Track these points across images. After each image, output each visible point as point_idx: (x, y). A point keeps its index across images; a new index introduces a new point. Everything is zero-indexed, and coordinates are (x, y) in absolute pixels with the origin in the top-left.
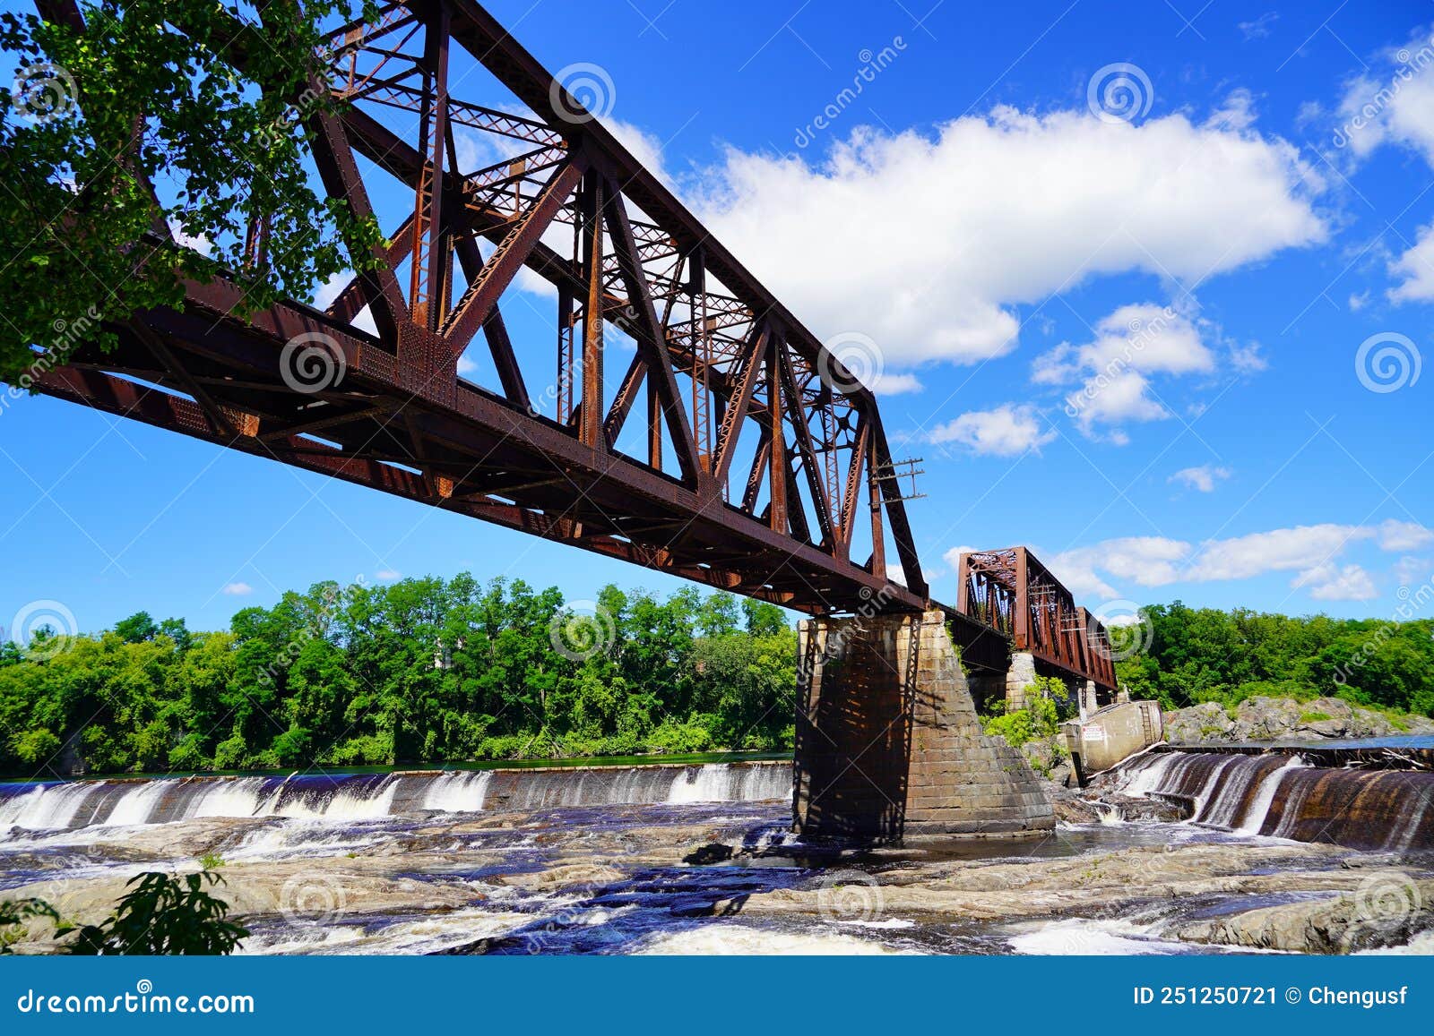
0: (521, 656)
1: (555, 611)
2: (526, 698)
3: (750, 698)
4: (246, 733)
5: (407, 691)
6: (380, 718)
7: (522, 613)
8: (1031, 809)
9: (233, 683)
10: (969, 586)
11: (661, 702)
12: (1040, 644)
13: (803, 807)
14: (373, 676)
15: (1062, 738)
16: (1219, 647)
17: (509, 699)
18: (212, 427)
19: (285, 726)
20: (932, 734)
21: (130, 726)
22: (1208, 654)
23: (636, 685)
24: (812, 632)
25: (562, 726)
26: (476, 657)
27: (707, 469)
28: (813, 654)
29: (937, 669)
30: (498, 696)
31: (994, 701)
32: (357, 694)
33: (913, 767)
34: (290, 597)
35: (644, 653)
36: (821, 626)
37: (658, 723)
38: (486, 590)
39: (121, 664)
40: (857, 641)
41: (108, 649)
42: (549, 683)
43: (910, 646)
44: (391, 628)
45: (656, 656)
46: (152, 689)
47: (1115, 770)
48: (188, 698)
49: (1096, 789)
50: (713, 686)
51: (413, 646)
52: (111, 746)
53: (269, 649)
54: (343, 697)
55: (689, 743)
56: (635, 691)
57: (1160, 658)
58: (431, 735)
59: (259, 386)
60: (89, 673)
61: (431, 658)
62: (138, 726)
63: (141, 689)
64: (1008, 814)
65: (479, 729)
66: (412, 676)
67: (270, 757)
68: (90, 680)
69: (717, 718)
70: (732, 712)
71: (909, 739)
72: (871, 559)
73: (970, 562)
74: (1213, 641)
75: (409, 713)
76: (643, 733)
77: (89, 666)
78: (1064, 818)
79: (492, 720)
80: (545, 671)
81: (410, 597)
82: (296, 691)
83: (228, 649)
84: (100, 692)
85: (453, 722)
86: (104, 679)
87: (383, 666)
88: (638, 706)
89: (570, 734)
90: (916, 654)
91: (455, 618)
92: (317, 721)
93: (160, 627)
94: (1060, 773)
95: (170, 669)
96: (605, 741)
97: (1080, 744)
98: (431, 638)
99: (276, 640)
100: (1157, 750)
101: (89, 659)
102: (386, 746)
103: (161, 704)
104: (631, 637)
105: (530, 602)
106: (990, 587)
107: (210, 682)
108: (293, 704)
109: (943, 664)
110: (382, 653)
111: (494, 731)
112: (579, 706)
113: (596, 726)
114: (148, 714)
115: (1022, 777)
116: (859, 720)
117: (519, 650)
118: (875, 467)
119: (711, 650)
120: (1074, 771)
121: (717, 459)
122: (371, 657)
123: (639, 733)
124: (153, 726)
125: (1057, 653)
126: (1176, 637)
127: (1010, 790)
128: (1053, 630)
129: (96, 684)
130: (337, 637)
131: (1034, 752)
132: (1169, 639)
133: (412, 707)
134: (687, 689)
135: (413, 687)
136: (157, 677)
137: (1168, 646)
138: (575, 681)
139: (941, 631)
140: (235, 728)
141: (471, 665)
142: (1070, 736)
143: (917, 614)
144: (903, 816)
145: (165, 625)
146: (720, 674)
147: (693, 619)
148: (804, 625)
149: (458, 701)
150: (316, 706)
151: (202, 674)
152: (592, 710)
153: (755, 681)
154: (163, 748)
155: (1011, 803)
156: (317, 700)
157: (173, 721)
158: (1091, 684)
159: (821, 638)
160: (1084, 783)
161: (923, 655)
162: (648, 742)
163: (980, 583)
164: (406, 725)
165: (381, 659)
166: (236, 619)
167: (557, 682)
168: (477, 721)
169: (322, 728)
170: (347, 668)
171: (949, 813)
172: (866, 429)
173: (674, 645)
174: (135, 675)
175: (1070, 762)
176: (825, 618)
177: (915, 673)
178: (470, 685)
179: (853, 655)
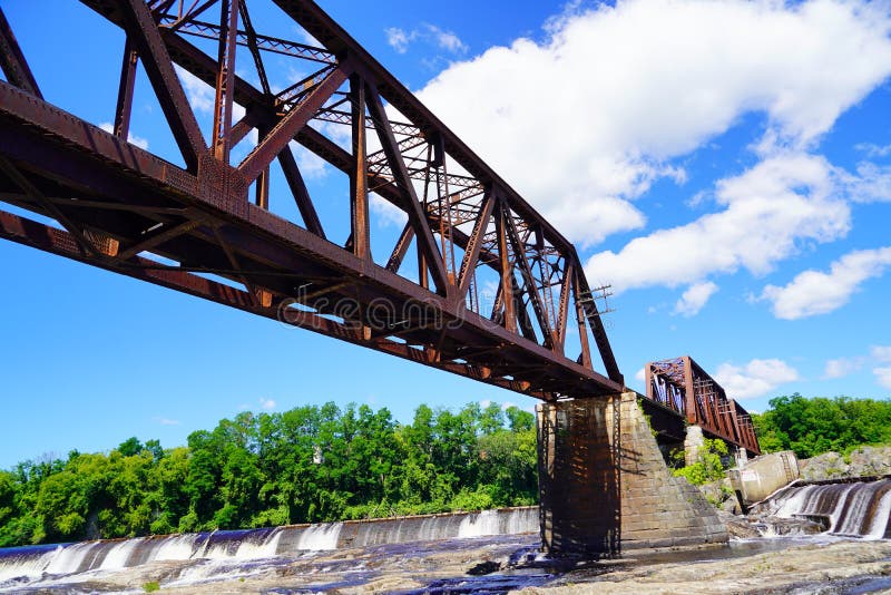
0: (367, 453)
1: (387, 423)
2: (372, 480)
3: (516, 473)
4: (196, 510)
5: (296, 478)
6: (280, 497)
7: (366, 425)
8: (710, 528)
9: (188, 479)
10: (653, 384)
11: (458, 479)
12: (705, 422)
13: (548, 534)
14: (274, 470)
15: (727, 481)
16: (829, 423)
17: (360, 480)
18: (81, 249)
19: (221, 505)
20: (634, 478)
21: (126, 509)
22: (821, 428)
23: (441, 468)
24: (546, 412)
25: (396, 497)
26: (339, 455)
27: (453, 283)
28: (548, 427)
29: (634, 432)
30: (354, 479)
31: (676, 453)
32: (265, 482)
33: (624, 502)
34: (224, 423)
35: (445, 447)
36: (551, 408)
37: (457, 492)
38: (344, 411)
39: (121, 470)
40: (577, 417)
41: (113, 461)
42: (386, 469)
43: (615, 418)
44: (284, 438)
45: (454, 449)
46: (140, 485)
47: (767, 501)
48: (161, 490)
49: (755, 514)
50: (492, 466)
51: (299, 450)
52: (116, 522)
53: (210, 456)
54: (257, 484)
55: (479, 505)
56: (441, 472)
57: (789, 432)
58: (312, 506)
59: (100, 205)
60: (101, 476)
61: (312, 456)
62: (131, 509)
63: (133, 484)
64: (694, 532)
65: (342, 501)
66: (299, 469)
67: (213, 525)
68: (102, 480)
69: (495, 488)
70: (505, 482)
71: (619, 483)
72: (581, 356)
73: (652, 368)
74: (823, 418)
75: (298, 493)
76: (448, 499)
77: (102, 472)
78: (735, 534)
79: (350, 495)
80: (383, 462)
81: (296, 420)
82: (228, 481)
83: (185, 457)
84: (108, 488)
85: (325, 497)
86: (110, 479)
87: (280, 463)
88: (443, 482)
89: (401, 502)
90: (619, 423)
91: (326, 431)
92: (241, 501)
93: (145, 446)
94: (728, 505)
95: (151, 471)
96: (423, 505)
97: (740, 483)
98: (310, 443)
99: (215, 449)
100: (797, 485)
101: (101, 467)
102: (284, 515)
103: (145, 494)
104: (437, 437)
105: (372, 418)
106: (668, 386)
107: (174, 478)
108: (225, 490)
109: (638, 429)
110: (280, 455)
111: (352, 502)
112: (406, 483)
113: (417, 496)
114: (137, 501)
115: (701, 504)
116: (583, 472)
117: (366, 449)
118: (579, 293)
119: (488, 443)
120: (738, 505)
121: (461, 277)
122: (273, 458)
123: (446, 499)
124: (140, 508)
125: (718, 428)
126: (797, 417)
127: (693, 514)
128: (713, 414)
129: (106, 483)
130: (252, 447)
131: (709, 490)
132: (793, 419)
133: (301, 489)
134: (475, 470)
135: (300, 476)
136: (143, 478)
137: (794, 424)
138: (403, 468)
139: (635, 405)
140: (190, 508)
141: (336, 460)
142: (733, 479)
143: (617, 395)
144: (619, 536)
145: (148, 445)
146: (495, 458)
147: (476, 423)
148: (540, 408)
149: (330, 485)
150: (240, 491)
151: (169, 473)
152: (414, 485)
153: (518, 462)
154: (147, 522)
155: (695, 525)
156: (240, 486)
157: (153, 505)
158: (743, 449)
159: (552, 416)
160: (746, 511)
161: (623, 423)
162: (451, 505)
163: (660, 383)
164: (297, 501)
165: (280, 459)
166: (190, 437)
167: (391, 469)
168: (340, 496)
169: (244, 505)
170: (259, 466)
171: (651, 534)
172: (570, 269)
173: (465, 440)
174: (129, 476)
175: (735, 498)
176: (553, 401)
177: (619, 436)
178: (335, 473)
179: (575, 427)
